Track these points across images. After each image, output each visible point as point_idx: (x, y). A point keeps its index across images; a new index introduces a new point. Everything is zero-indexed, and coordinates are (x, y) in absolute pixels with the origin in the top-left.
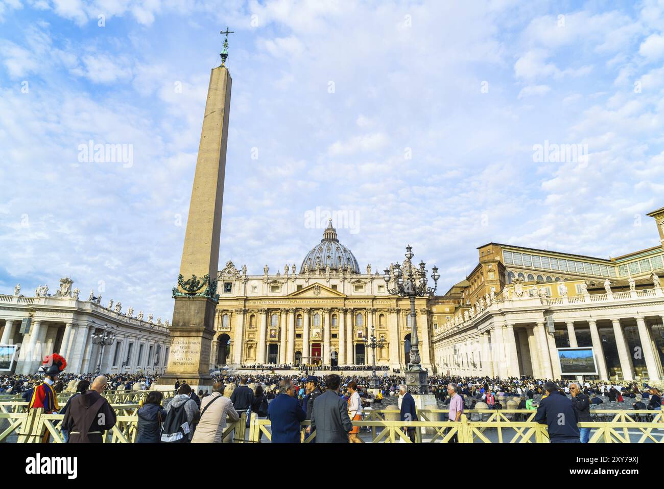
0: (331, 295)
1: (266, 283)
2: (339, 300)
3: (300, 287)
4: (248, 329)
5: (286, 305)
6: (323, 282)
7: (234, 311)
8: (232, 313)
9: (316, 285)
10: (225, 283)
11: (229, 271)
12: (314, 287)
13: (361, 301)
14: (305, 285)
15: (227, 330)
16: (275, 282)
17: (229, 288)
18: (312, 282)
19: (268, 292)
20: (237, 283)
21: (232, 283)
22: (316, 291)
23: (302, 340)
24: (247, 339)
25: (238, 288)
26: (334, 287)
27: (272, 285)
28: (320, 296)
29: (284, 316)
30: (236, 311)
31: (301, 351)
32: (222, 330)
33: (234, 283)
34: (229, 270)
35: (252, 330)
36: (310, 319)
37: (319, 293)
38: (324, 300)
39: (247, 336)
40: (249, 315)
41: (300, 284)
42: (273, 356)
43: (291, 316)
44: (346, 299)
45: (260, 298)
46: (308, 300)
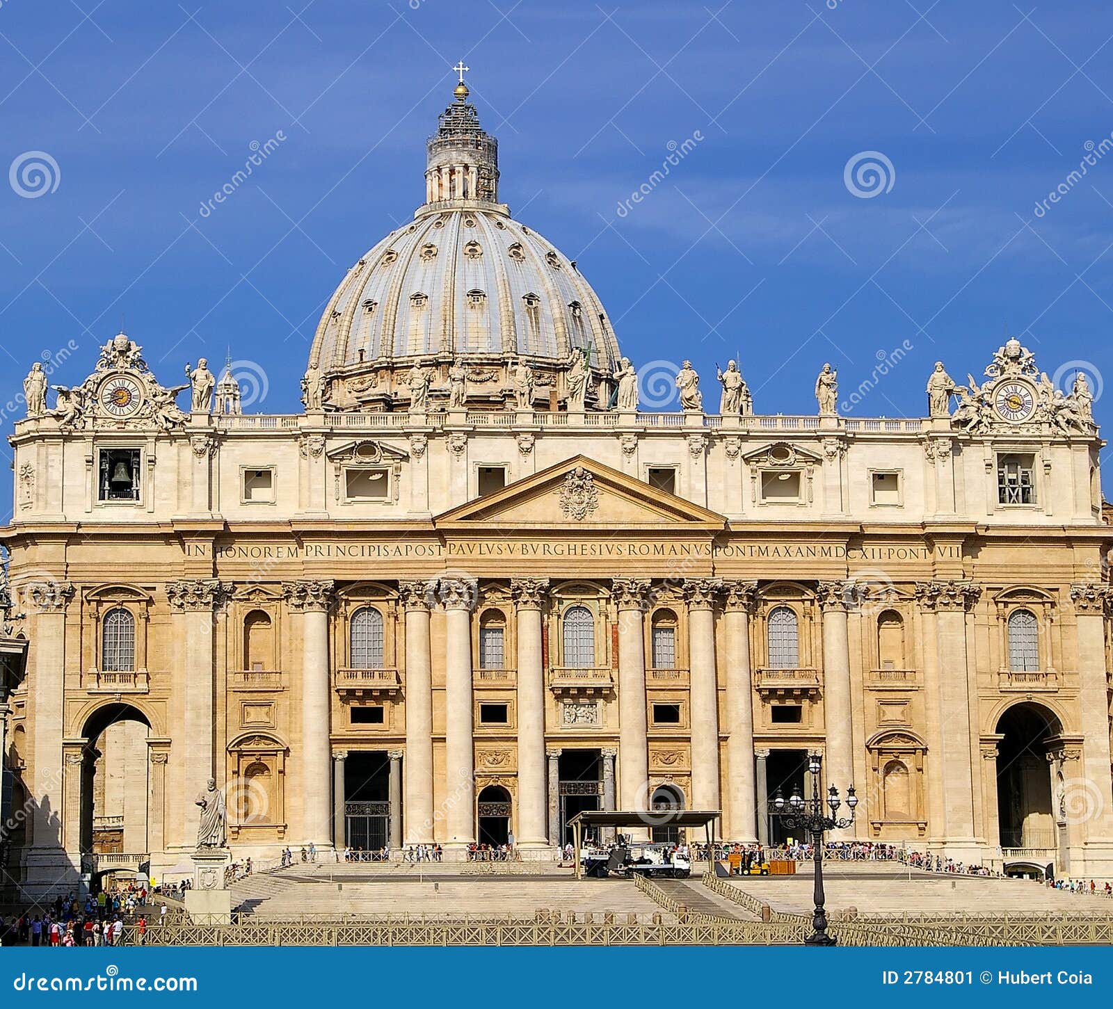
0: (649, 518)
1: (317, 452)
2: (689, 543)
3: (491, 477)
4: (237, 681)
5: (426, 565)
6: (606, 453)
7: (161, 590)
8: (150, 602)
9: (578, 466)
10: (103, 455)
11: (118, 390)
12: (562, 478)
13: (794, 547)
14: (518, 469)
15: (129, 687)
16: (367, 448)
17: (121, 476)
18: (552, 452)
19: (331, 500)
20: (165, 452)
21: (137, 454)
22: (575, 498)
23: (510, 733)
24: (235, 734)
25: (172, 477)
26: (663, 477)
27: (353, 462)
28: (595, 520)
29: (415, 618)
30: (172, 594)
31: (507, 784)
32: (106, 686)
33: (147, 450)
34: (118, 383)
35: (256, 684)
36: (544, 630)
37: (592, 506)
38: (611, 543)
39: (235, 717)
40: (235, 611)
41: (491, 460)
42: (367, 809)
43: (455, 619)
44: (722, 537)
45: (296, 528)
46: (539, 543)
